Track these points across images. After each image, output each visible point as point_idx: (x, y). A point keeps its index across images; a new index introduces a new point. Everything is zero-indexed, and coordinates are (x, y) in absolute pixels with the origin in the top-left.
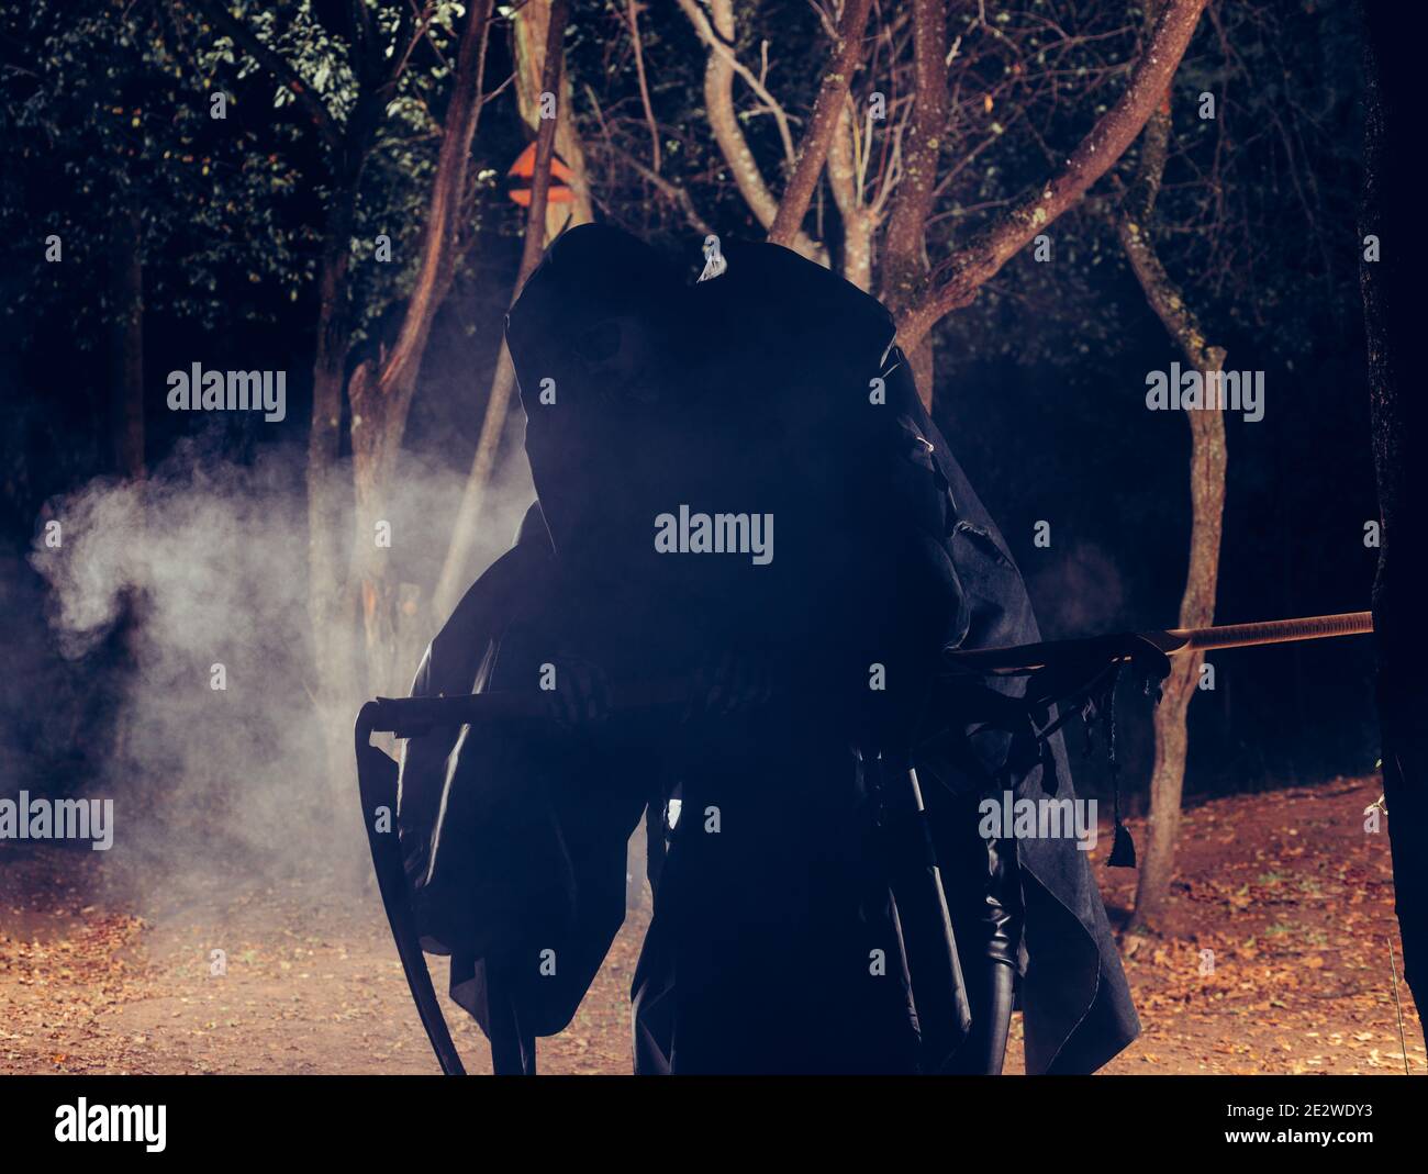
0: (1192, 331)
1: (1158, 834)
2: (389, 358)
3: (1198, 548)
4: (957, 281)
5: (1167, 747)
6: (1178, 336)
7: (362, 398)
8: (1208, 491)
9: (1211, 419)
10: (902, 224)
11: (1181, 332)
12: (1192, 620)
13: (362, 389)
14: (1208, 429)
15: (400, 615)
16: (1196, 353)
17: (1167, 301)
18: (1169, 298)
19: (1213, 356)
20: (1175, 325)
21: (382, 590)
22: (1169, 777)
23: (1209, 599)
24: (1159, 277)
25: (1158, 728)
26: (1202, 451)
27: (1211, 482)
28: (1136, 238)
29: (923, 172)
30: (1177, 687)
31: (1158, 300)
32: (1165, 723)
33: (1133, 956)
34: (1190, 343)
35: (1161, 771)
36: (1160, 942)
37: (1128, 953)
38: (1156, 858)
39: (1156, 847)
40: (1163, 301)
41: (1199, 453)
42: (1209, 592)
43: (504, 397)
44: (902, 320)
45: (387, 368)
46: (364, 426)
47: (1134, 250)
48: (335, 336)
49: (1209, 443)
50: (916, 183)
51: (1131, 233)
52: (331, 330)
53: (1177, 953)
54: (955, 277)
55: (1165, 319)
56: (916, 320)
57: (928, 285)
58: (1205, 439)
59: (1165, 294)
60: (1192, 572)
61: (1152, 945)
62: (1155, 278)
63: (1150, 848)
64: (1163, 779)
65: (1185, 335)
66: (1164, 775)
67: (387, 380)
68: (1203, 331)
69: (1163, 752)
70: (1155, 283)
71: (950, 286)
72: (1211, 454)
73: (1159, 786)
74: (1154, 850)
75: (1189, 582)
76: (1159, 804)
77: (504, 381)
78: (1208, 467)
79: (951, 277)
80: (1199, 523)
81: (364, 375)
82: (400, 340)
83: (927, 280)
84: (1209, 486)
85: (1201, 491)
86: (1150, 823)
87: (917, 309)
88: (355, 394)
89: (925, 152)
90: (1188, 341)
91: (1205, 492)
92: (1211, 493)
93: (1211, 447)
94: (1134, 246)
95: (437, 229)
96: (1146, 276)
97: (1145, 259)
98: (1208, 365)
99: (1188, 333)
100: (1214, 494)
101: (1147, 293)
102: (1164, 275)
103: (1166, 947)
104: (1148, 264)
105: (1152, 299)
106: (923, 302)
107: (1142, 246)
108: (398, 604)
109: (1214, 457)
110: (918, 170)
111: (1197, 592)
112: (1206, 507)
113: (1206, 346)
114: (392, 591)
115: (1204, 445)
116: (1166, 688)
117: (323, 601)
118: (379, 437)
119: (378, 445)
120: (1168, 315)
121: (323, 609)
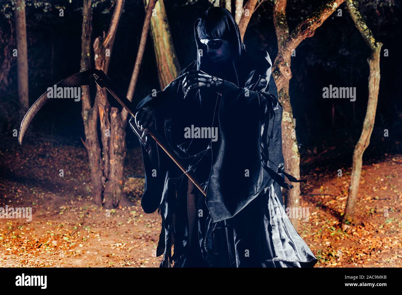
0: (371, 36)
1: (353, 193)
2: (106, 36)
3: (370, 106)
4: (309, 29)
6: (367, 38)
7: (98, 49)
8: (375, 88)
9: (376, 66)
11: (368, 37)
12: (367, 129)
13: (98, 46)
14: (375, 68)
15: (111, 117)
16: (373, 44)
17: (362, 26)
19: (378, 45)
20: (366, 34)
21: (106, 110)
22: (357, 175)
23: (372, 122)
24: (359, 18)
25: (354, 160)
26: (373, 76)
28: (352, 5)
30: (361, 148)
31: (359, 26)
32: (356, 159)
33: (345, 231)
34: (371, 41)
35: (354, 173)
36: (354, 227)
37: (344, 230)
38: (352, 200)
40: (361, 26)
41: (372, 76)
42: (373, 119)
43: (143, 49)
44: (290, 42)
45: (105, 39)
46: (98, 58)
47: (352, 9)
48: (88, 27)
49: (375, 73)
51: (350, 3)
52: (86, 25)
53: (359, 230)
54: (308, 27)
56: (295, 42)
57: (299, 29)
58: (374, 72)
59: (362, 24)
60: (368, 113)
61: (352, 228)
65: (369, 38)
66: (355, 174)
67: (106, 43)
68: (374, 37)
69: (355, 167)
70: (358, 20)
71: (307, 30)
72: (376, 76)
73: (353, 178)
74: (351, 197)
75: (366, 116)
76: (353, 183)
77: (143, 43)
78: (375, 80)
79: (307, 28)
80: (371, 98)
81: (98, 42)
82: (110, 30)
83: (298, 28)
84: (375, 86)
86: (350, 189)
87: (295, 38)
88: (96, 48)
91: (373, 88)
92: (376, 89)
94: (351, 7)
96: (355, 18)
98: (377, 48)
101: (356, 23)
102: (361, 17)
103: (355, 228)
104: (356, 13)
105: (357, 25)
106: (297, 35)
107: (354, 7)
108: (110, 114)
109: (377, 78)
111: (369, 119)
112: (373, 93)
113: (376, 42)
114: (108, 110)
115: (374, 73)
116: (357, 148)
117: (87, 112)
118: (104, 61)
119: (103, 64)
120: (363, 31)
121: (87, 115)
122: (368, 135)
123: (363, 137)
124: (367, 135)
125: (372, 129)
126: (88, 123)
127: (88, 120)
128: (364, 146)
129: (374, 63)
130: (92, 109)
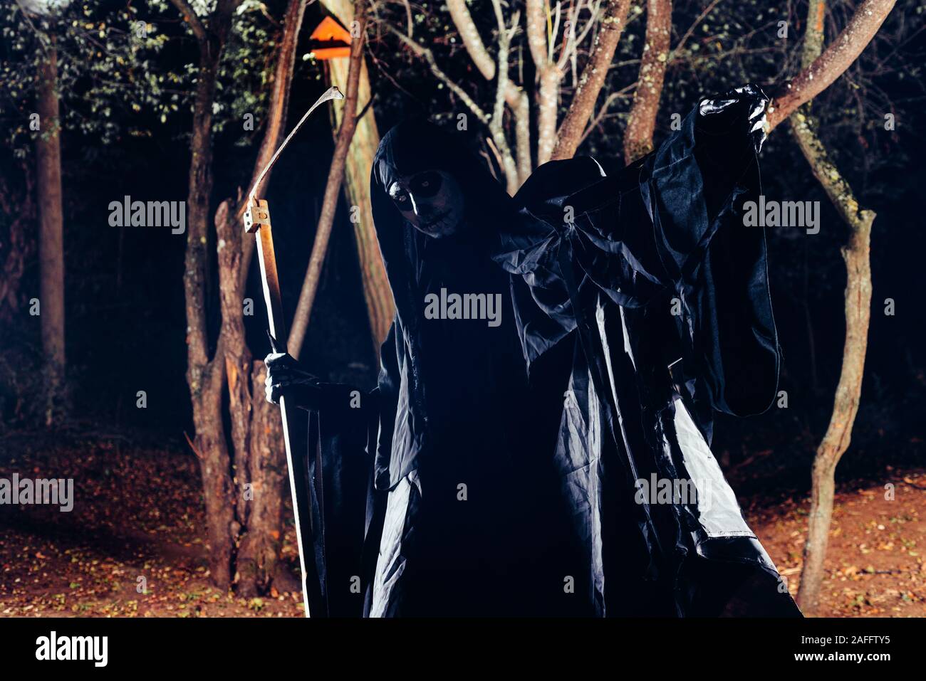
0: (850, 197)
1: (813, 557)
2: (244, 198)
3: (850, 356)
5: (821, 495)
6: (838, 202)
7: (225, 227)
8: (859, 315)
9: (862, 263)
10: (640, 118)
11: (841, 198)
12: (845, 407)
13: (225, 220)
14: (859, 270)
15: (255, 384)
16: (854, 214)
17: (828, 174)
18: (830, 171)
19: (866, 217)
20: (836, 192)
21: (242, 366)
22: (822, 516)
23: (856, 392)
24: (822, 156)
25: (815, 482)
26: (855, 286)
27: (861, 309)
28: (804, 126)
29: (656, 79)
30: (830, 453)
31: (821, 173)
32: (821, 478)
34: (848, 207)
35: (816, 512)
38: (812, 574)
39: (812, 565)
40: (825, 174)
41: (853, 287)
42: (857, 387)
43: (329, 226)
45: (243, 204)
46: (226, 247)
47: (803, 134)
48: (203, 177)
49: (860, 280)
50: (650, 88)
51: (800, 122)
52: (200, 172)
55: (827, 187)
58: (857, 277)
59: (827, 168)
60: (844, 373)
62: (818, 156)
63: (807, 567)
64: (818, 517)
65: (843, 200)
66: (818, 514)
68: (857, 197)
69: (818, 499)
70: (819, 160)
72: (861, 288)
73: (814, 522)
74: (810, 568)
75: (841, 379)
76: (813, 535)
77: (329, 214)
78: (859, 297)
80: (851, 337)
81: (226, 211)
84: (859, 311)
85: (854, 315)
86: (808, 549)
88: (220, 224)
89: (657, 64)
90: (846, 205)
91: (857, 315)
92: (862, 316)
93: (862, 283)
94: (802, 132)
95: (278, 102)
96: (812, 155)
97: (810, 141)
98: (862, 224)
99: (846, 199)
100: (863, 317)
101: (813, 167)
102: (824, 154)
104: (813, 145)
105: (817, 172)
107: (808, 131)
108: (253, 375)
109: (864, 290)
110: (651, 78)
112: (857, 326)
113: (860, 209)
114: (248, 366)
115: (857, 281)
116: (822, 454)
117: (198, 372)
118: (238, 255)
119: (237, 261)
120: (829, 185)
121: (198, 378)
122: (847, 423)
123: (834, 428)
124: (844, 423)
125: (855, 410)
126: (200, 397)
127: (200, 390)
128: (836, 448)
129: (856, 257)
130: (210, 364)
